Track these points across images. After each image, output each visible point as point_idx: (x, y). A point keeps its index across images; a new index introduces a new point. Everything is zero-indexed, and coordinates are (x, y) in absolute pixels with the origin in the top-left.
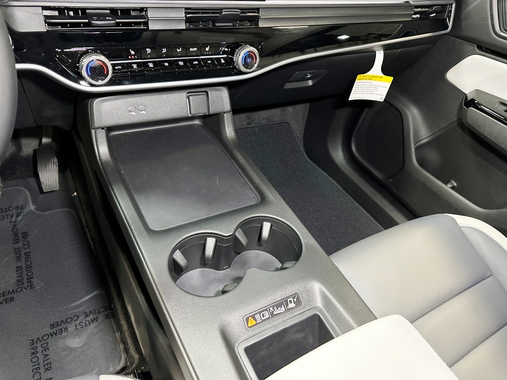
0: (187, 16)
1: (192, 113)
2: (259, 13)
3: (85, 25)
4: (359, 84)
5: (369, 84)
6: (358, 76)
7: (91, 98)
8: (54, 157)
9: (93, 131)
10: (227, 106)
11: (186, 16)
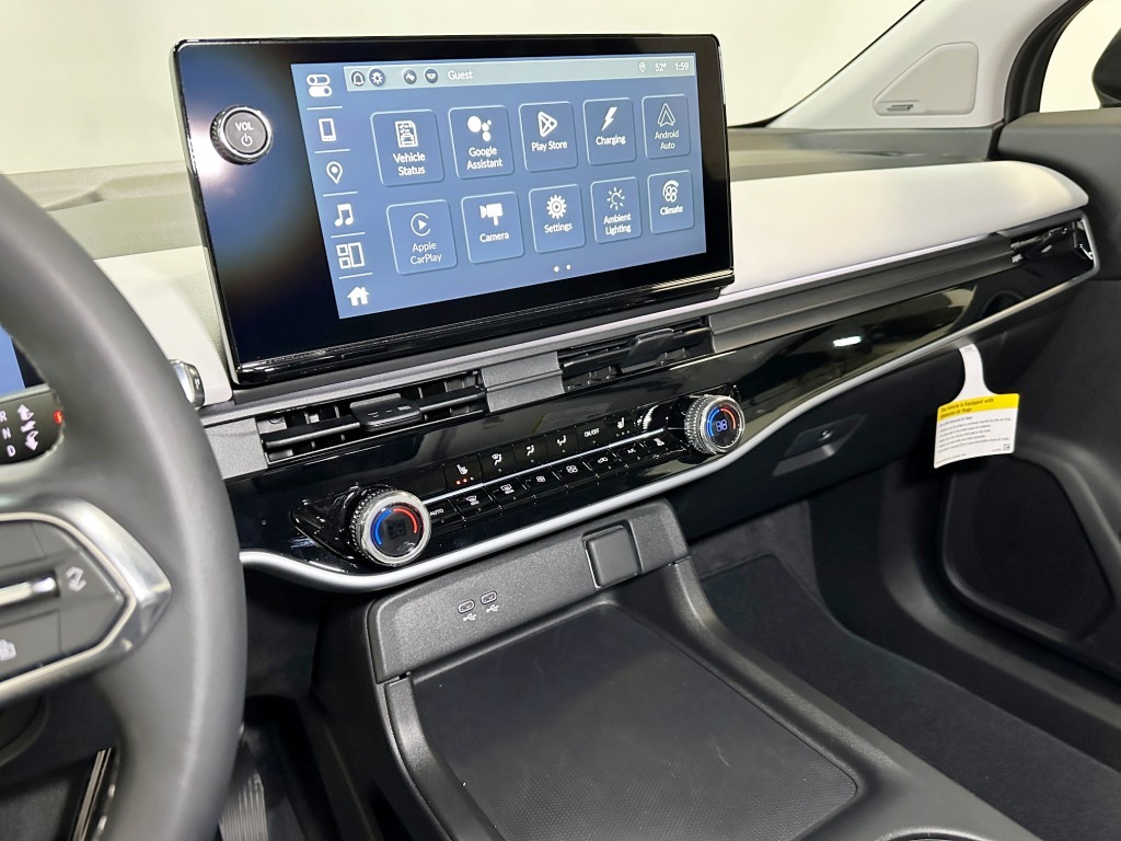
0: (565, 365)
1: (603, 580)
2: (708, 326)
3: (350, 435)
4: (945, 427)
5: (968, 421)
6: (940, 409)
7: (369, 602)
8: (252, 774)
9: (380, 689)
10: (678, 545)
11: (562, 367)
